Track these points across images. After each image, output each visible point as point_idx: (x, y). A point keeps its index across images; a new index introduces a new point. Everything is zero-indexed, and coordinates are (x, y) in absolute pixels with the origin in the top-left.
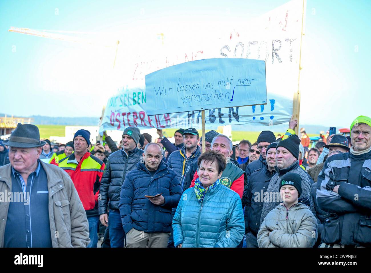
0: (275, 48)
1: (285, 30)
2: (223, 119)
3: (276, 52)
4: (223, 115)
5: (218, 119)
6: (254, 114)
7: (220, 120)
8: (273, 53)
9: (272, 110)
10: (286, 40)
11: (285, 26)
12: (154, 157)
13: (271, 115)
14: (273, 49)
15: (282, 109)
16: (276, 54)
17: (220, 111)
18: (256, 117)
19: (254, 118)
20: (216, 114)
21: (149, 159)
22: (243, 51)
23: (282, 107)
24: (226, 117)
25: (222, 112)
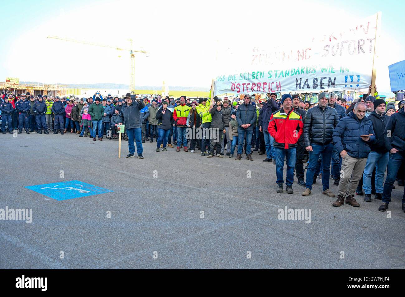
0: (360, 44)
1: (367, 34)
2: (323, 86)
3: (361, 47)
4: (323, 84)
5: (319, 87)
6: (346, 83)
7: (321, 87)
8: (359, 47)
9: (358, 81)
10: (368, 39)
11: (367, 31)
12: (362, 112)
13: (357, 84)
14: (359, 45)
15: (364, 81)
16: (361, 48)
17: (322, 81)
18: (347, 85)
19: (346, 86)
20: (319, 83)
21: (359, 113)
22: (338, 47)
23: (364, 79)
24: (326, 85)
25: (323, 82)
